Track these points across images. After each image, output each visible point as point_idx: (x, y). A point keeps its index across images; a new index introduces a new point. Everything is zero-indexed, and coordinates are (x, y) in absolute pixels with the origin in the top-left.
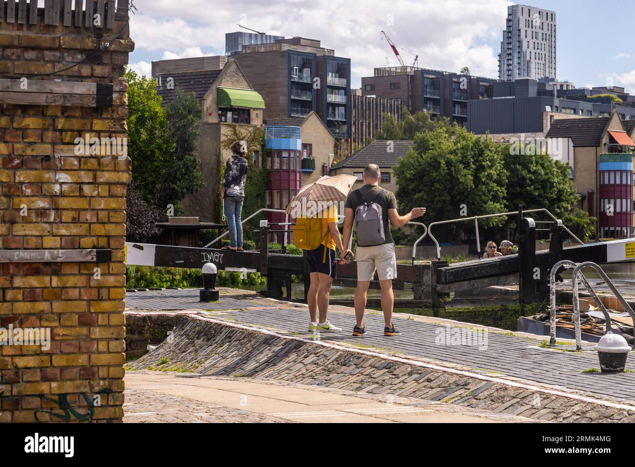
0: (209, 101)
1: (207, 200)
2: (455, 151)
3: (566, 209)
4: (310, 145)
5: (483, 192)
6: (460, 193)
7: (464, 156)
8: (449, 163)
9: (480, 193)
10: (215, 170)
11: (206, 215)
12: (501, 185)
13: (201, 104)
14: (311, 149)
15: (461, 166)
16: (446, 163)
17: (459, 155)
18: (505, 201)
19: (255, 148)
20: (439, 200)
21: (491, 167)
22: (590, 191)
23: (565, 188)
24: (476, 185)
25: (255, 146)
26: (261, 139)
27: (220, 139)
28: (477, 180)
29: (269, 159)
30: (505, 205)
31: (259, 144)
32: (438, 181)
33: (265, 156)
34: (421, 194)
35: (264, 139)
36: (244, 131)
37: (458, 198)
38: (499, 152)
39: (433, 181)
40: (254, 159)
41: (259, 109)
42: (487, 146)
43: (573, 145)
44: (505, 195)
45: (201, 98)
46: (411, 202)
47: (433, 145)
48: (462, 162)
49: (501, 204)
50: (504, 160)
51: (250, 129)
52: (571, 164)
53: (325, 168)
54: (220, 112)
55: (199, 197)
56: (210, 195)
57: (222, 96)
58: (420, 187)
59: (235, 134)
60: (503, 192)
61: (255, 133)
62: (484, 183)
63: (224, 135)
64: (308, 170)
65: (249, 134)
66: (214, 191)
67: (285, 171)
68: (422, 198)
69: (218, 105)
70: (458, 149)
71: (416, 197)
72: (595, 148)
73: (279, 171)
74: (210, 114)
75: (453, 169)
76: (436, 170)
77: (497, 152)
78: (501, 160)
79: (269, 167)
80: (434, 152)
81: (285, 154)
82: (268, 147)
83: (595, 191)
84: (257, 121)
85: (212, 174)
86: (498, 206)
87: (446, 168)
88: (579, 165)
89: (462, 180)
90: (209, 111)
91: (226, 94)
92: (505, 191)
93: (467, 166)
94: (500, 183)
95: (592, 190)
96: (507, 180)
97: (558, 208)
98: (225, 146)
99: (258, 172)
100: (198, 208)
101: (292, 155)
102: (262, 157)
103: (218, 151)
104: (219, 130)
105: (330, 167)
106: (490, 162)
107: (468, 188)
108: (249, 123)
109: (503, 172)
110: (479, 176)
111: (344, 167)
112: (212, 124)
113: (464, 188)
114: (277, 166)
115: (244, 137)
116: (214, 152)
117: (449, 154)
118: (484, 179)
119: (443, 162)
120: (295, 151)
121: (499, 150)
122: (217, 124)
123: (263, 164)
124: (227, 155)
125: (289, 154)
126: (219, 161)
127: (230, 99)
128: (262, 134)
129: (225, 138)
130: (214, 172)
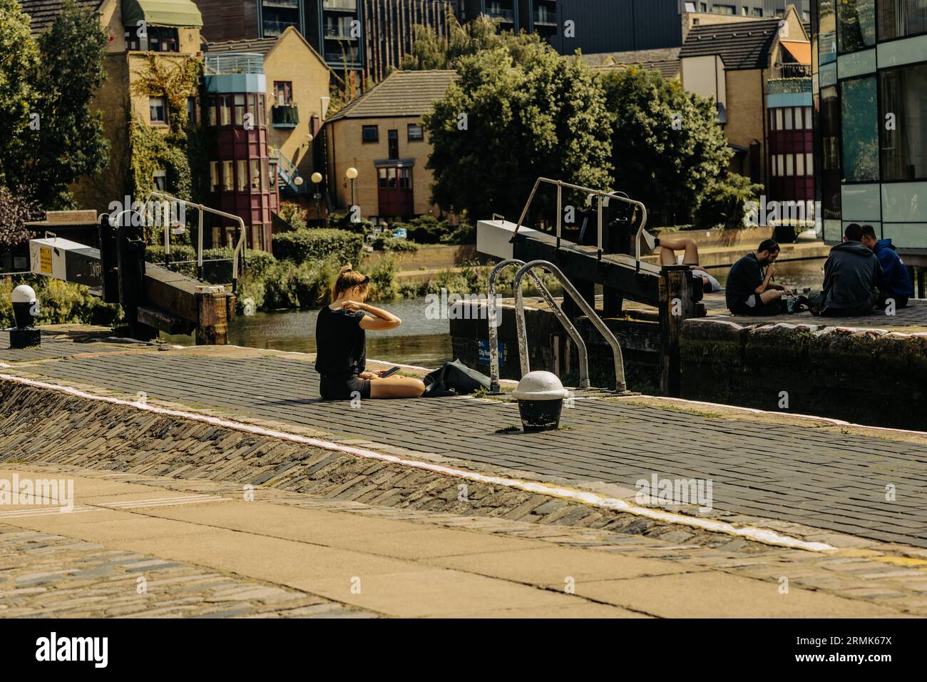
0: (108, 16)
1: (113, 180)
2: (525, 84)
3: (710, 173)
4: (289, 83)
5: (572, 150)
7: (540, 92)
8: (516, 105)
9: (569, 153)
10: (123, 131)
12: (603, 139)
13: (96, 22)
14: (291, 91)
15: (536, 109)
16: (511, 106)
17: (533, 90)
18: (609, 165)
19: (188, 92)
20: (500, 167)
21: (584, 109)
22: (754, 143)
23: (707, 140)
24: (561, 140)
25: (188, 88)
26: (198, 77)
27: (128, 80)
28: (563, 131)
29: (213, 109)
30: (608, 169)
31: (195, 85)
32: (498, 135)
33: (206, 104)
34: (469, 158)
35: (202, 76)
36: (169, 65)
38: (596, 84)
39: (490, 136)
40: (187, 110)
41: (193, 26)
42: (576, 75)
43: (723, 67)
44: (609, 154)
46: (455, 172)
47: (488, 75)
48: (536, 102)
49: (603, 169)
50: (606, 96)
51: (179, 61)
52: (722, 100)
53: (315, 120)
54: (126, 34)
56: (117, 173)
57: (130, 8)
59: (154, 70)
60: (605, 149)
61: (187, 67)
62: (574, 136)
63: (135, 72)
64: (287, 125)
65: (178, 70)
66: (123, 167)
67: (241, 129)
68: (471, 163)
69: (124, 24)
70: (529, 81)
71: (461, 161)
72: (759, 71)
73: (230, 129)
74: (111, 38)
75: (522, 114)
76: (494, 117)
77: (594, 84)
78: (601, 97)
79: (213, 123)
80: (491, 87)
81: (238, 100)
82: (211, 89)
83: (762, 142)
84: (191, 47)
85: (118, 138)
86: (598, 172)
87: (511, 113)
88: (734, 100)
89: (537, 131)
90: (110, 34)
92: (609, 148)
93: (544, 108)
94: (600, 135)
95: (756, 140)
96: (611, 130)
97: (697, 171)
98: (138, 90)
99: (195, 130)
100: (98, 195)
101: (251, 101)
102: (202, 106)
103: (127, 99)
104: (125, 65)
105: (324, 119)
106: (583, 100)
107: (547, 144)
108: (178, 51)
109: (606, 117)
110: (566, 124)
111: (345, 118)
112: (114, 55)
113: (542, 145)
114: (226, 121)
115: (169, 75)
116: (120, 101)
117: (515, 90)
118: (573, 129)
119: (506, 103)
120: (255, 95)
121: (597, 80)
122: (123, 54)
123: (203, 117)
124: (142, 105)
125: (245, 101)
126: (128, 117)
127: (142, 12)
128: (199, 69)
129: (137, 77)
130: (121, 135)
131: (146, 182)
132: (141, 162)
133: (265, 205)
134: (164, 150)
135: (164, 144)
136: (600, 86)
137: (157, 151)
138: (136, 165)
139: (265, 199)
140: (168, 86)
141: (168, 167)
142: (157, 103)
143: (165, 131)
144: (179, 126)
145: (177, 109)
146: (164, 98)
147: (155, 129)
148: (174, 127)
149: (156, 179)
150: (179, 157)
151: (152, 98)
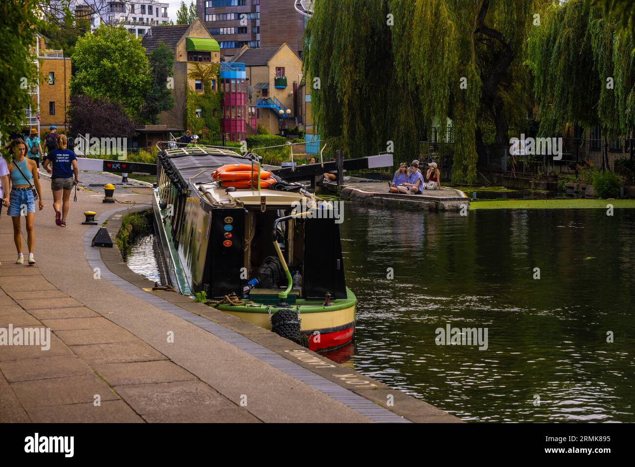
0: (181, 48)
1: (179, 113)
11: (178, 123)
13: (175, 49)
19: (212, 78)
25: (213, 76)
26: (217, 72)
27: (187, 73)
29: (223, 85)
31: (216, 75)
33: (220, 83)
35: (219, 71)
36: (205, 66)
40: (212, 85)
41: (216, 51)
45: (174, 46)
51: (209, 65)
54: (188, 54)
55: (174, 111)
57: (189, 43)
59: (198, 69)
61: (213, 67)
63: (190, 69)
65: (209, 69)
66: (183, 107)
67: (233, 93)
69: (187, 49)
73: (229, 93)
74: (181, 56)
79: (222, 90)
81: (233, 82)
82: (221, 77)
84: (216, 59)
90: (180, 54)
91: (192, 42)
98: (190, 77)
99: (215, 93)
100: (173, 118)
101: (238, 82)
102: (218, 83)
103: (186, 81)
104: (186, 66)
108: (210, 61)
112: (181, 62)
114: (227, 90)
115: (204, 71)
116: (183, 81)
120: (240, 80)
122: (185, 62)
123: (218, 88)
124: (192, 83)
125: (236, 82)
126: (186, 88)
127: (194, 45)
128: (218, 69)
129: (190, 72)
130: (183, 94)
131: (193, 114)
132: (191, 105)
133: (243, 124)
134: (201, 101)
135: (201, 98)
137: (198, 101)
138: (188, 107)
140: (204, 75)
141: (202, 108)
142: (199, 82)
143: (202, 93)
144: (208, 91)
145: (207, 84)
146: (202, 80)
147: (197, 92)
148: (205, 92)
149: (197, 113)
150: (207, 104)
151: (196, 80)
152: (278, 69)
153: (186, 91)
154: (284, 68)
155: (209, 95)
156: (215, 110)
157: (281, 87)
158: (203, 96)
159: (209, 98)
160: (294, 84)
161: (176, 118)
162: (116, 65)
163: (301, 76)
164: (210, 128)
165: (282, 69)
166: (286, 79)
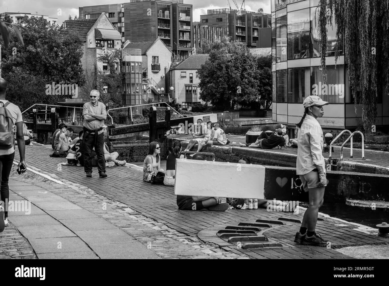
0: (91, 36)
2: (231, 60)
5: (245, 82)
6: (233, 84)
7: (236, 63)
8: (227, 67)
9: (244, 83)
12: (257, 79)
13: (86, 38)
14: (158, 59)
15: (234, 69)
17: (233, 63)
19: (116, 61)
20: (221, 88)
21: (250, 69)
24: (242, 79)
25: (116, 60)
26: (119, 56)
27: (96, 57)
28: (242, 76)
29: (124, 67)
30: (258, 89)
31: (119, 59)
32: (221, 77)
33: (122, 65)
34: (211, 84)
36: (110, 52)
37: (232, 86)
38: (255, 61)
39: (218, 77)
40: (116, 67)
41: (118, 40)
46: (207, 89)
47: (219, 57)
48: (234, 67)
49: (256, 89)
50: (258, 65)
51: (114, 50)
54: (97, 42)
55: (86, 88)
57: (98, 33)
58: (212, 81)
60: (258, 83)
61: (116, 53)
62: (246, 78)
63: (99, 54)
65: (113, 53)
67: (133, 73)
68: (212, 86)
69: (95, 38)
70: (232, 60)
71: (208, 85)
73: (129, 74)
74: (91, 43)
75: (229, 70)
76: (220, 71)
78: (256, 65)
79: (124, 71)
80: (220, 61)
81: (132, 64)
82: (124, 60)
84: (118, 46)
86: (254, 90)
87: (225, 70)
89: (234, 76)
90: (90, 42)
91: (100, 32)
92: (259, 82)
93: (237, 68)
94: (255, 78)
96: (260, 76)
98: (99, 60)
99: (118, 74)
100: (85, 94)
101: (137, 64)
102: (120, 66)
103: (95, 63)
104: (95, 51)
105: (169, 69)
106: (250, 66)
107: (237, 81)
108: (113, 48)
109: (257, 72)
110: (244, 74)
112: (92, 48)
113: (235, 81)
114: (127, 71)
115: (110, 55)
116: (93, 63)
117: (227, 62)
118: (246, 76)
119: (224, 66)
120: (138, 63)
121: (256, 59)
122: (95, 48)
123: (121, 69)
124: (100, 65)
125: (135, 64)
126: (96, 69)
127: (101, 34)
128: (120, 54)
129: (99, 56)
130: (93, 74)
131: (101, 90)
132: (99, 83)
133: (140, 98)
134: (107, 79)
135: (108, 77)
136: (256, 61)
137: (105, 80)
138: (98, 84)
139: (140, 96)
140: (109, 58)
141: (108, 85)
142: (106, 64)
143: (108, 73)
144: (113, 72)
145: (112, 66)
146: (108, 63)
147: (105, 72)
148: (111, 72)
149: (104, 89)
150: (112, 82)
151: (104, 62)
152: (154, 57)
153: (95, 71)
154: (158, 57)
155: (114, 75)
156: (118, 87)
157: (156, 71)
158: (109, 76)
159: (114, 77)
160: (165, 69)
161: (87, 93)
162: (39, 50)
163: (170, 63)
164: (114, 102)
165: (156, 57)
166: (159, 65)
